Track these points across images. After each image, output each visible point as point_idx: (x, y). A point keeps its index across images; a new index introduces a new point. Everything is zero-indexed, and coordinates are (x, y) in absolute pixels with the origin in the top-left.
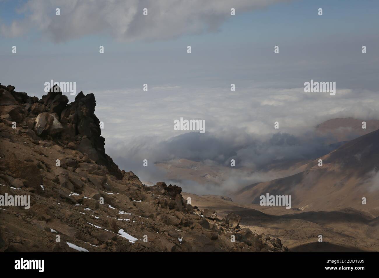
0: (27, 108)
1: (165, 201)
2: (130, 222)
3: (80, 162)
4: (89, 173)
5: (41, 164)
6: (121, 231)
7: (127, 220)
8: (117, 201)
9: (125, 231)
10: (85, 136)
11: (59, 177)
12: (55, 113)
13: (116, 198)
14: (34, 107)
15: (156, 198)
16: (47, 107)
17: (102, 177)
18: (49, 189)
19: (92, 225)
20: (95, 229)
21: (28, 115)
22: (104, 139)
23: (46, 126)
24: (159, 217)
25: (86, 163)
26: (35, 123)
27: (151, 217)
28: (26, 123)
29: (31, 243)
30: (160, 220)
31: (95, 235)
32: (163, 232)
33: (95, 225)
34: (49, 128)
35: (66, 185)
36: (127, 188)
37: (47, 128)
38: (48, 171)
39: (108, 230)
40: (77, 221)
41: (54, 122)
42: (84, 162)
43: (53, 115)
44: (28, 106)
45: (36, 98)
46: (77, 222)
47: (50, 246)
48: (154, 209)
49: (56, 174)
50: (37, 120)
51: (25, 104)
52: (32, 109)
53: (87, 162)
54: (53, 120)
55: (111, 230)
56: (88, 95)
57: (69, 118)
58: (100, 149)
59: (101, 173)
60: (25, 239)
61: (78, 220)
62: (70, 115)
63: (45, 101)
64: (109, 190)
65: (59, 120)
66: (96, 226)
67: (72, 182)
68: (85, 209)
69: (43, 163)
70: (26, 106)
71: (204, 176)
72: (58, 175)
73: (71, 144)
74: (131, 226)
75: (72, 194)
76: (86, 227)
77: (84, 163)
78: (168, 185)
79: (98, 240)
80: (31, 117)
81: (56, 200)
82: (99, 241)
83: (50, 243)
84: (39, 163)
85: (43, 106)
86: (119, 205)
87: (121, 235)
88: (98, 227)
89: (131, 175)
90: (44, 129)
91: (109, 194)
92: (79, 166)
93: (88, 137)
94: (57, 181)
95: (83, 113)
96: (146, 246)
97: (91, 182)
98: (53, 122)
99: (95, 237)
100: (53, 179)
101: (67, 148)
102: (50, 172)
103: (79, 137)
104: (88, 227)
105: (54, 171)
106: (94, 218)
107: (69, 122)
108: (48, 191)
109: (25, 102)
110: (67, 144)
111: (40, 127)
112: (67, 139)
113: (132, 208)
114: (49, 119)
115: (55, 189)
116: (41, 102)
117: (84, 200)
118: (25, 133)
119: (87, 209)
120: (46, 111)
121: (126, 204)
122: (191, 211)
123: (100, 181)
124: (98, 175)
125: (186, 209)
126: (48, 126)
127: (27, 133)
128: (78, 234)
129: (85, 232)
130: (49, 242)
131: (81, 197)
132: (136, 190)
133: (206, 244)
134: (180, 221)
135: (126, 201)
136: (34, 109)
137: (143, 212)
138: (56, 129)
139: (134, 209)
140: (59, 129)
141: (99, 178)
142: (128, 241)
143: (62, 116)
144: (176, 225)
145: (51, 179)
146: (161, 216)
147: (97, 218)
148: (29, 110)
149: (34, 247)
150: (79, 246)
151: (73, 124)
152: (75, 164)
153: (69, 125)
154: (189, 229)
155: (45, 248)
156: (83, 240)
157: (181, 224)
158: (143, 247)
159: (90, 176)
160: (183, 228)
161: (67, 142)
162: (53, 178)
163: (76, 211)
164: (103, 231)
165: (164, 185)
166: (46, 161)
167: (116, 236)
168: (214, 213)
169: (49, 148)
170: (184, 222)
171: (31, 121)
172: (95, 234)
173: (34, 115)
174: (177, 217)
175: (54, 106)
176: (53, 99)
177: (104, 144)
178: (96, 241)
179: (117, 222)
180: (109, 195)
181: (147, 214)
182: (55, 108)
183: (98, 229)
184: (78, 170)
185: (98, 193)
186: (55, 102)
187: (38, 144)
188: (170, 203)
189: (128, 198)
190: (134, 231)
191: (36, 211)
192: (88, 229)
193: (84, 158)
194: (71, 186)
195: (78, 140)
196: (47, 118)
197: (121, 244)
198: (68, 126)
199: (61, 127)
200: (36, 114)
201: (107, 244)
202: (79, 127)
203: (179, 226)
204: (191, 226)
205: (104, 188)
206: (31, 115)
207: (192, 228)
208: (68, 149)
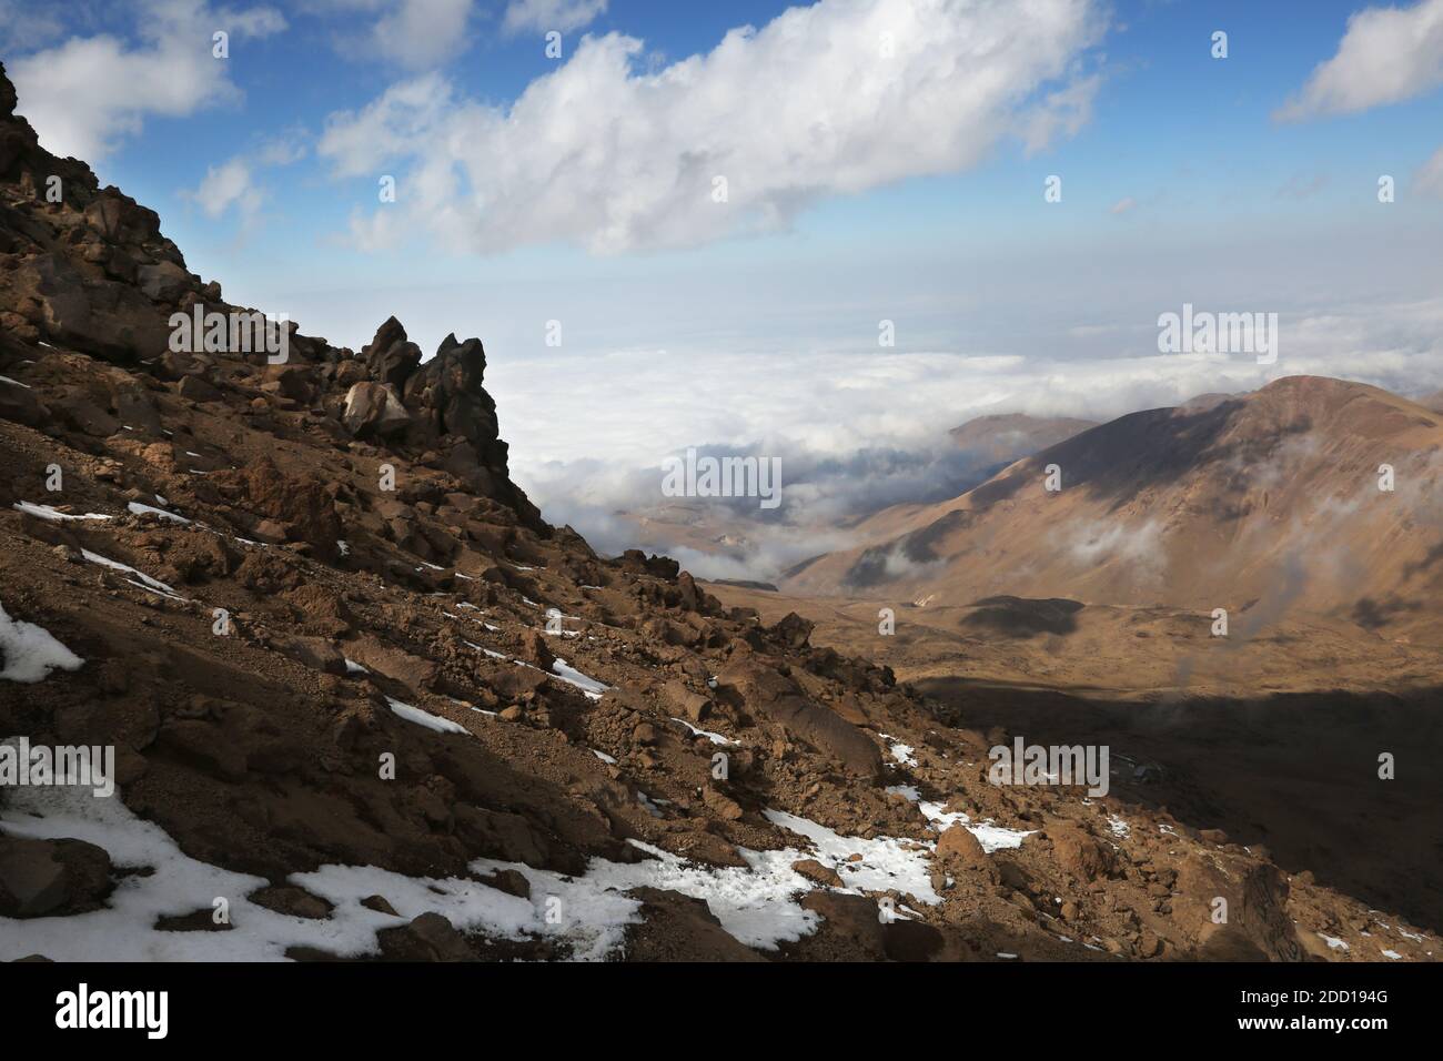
0: (326, 373)
1: (654, 587)
2: (581, 640)
3: (447, 491)
4: (471, 519)
5: (346, 489)
6: (560, 664)
7: (572, 634)
8: (542, 586)
9: (571, 664)
10: (462, 438)
11: (393, 524)
12: (390, 384)
13: (539, 578)
14: (341, 369)
15: (633, 582)
16: (372, 371)
17: (503, 528)
18: (361, 553)
19: (479, 648)
20: (487, 660)
21: (329, 388)
22: (506, 446)
23: (369, 412)
24: (648, 626)
25: (464, 495)
26: (344, 406)
27: (630, 624)
28: (324, 405)
29: (249, 719)
30: (651, 632)
31: (488, 678)
32: (669, 664)
33: (487, 647)
34: (378, 417)
35: (409, 544)
36: (565, 557)
37: (372, 417)
38: (365, 509)
39: (522, 664)
40: (433, 637)
41: (388, 402)
42: (457, 491)
43: (386, 388)
44: (328, 368)
45: (348, 352)
46: (432, 641)
47: (327, 725)
48: (636, 605)
49: (386, 515)
50: (349, 399)
51: (322, 365)
52: (338, 376)
53: (467, 493)
54: (385, 398)
55: (531, 663)
56: (468, 341)
57: (423, 396)
58: (497, 469)
59: (500, 518)
60: (227, 704)
61: (436, 634)
62: (427, 389)
63: (368, 357)
64: (522, 560)
65: (401, 399)
66: (488, 652)
67: (426, 537)
68: (458, 605)
69: (352, 487)
70: (323, 368)
71: (719, 540)
72: (391, 520)
73: (429, 455)
74: (587, 650)
75: (424, 566)
76: (458, 656)
77: (459, 494)
78: (649, 556)
79: (495, 692)
80: (336, 393)
81: (375, 578)
82: (499, 695)
83: (328, 713)
84: (341, 487)
85: (363, 366)
86: (548, 596)
87: (559, 674)
88: (494, 654)
89: (568, 533)
90: (365, 421)
91: (520, 568)
92: (447, 502)
93: (468, 440)
94: (388, 533)
95: (455, 382)
96: (634, 708)
97: (475, 540)
98: (385, 404)
99: (486, 684)
100: (376, 529)
101: (420, 465)
102: (369, 511)
103: (449, 440)
104: (463, 654)
105: (380, 509)
106: (483, 629)
107: (422, 405)
108: (358, 557)
109: (323, 360)
110: (421, 455)
111: (355, 416)
112: (420, 444)
113: (580, 604)
114: (376, 398)
115: (379, 553)
116: (360, 359)
117: (457, 582)
118: (315, 424)
119: (466, 604)
120: (370, 379)
121: (566, 593)
122: (716, 611)
123: (499, 537)
124: (492, 523)
125: (705, 606)
126: (374, 413)
127: (322, 426)
128: (433, 677)
129: (455, 669)
130: (324, 710)
131: (449, 573)
132: (585, 562)
133: (778, 693)
134: (698, 636)
135: (563, 588)
136: (343, 376)
137: (611, 615)
138: (394, 421)
139: (586, 607)
140: (401, 420)
141: (496, 531)
142: (580, 692)
143: (408, 391)
144: (690, 645)
145: (372, 530)
146: (656, 623)
147: (491, 628)
148: (332, 377)
149: (260, 731)
150: (437, 715)
151: (432, 408)
152: (436, 497)
153: (424, 411)
154: (721, 655)
155: (309, 732)
156: (450, 695)
157: (701, 641)
158: (626, 712)
159: (473, 525)
160: (708, 651)
161: (419, 451)
162: (378, 526)
163: (430, 609)
164: (509, 665)
165: (640, 555)
166: (360, 483)
167: (549, 680)
168: (754, 615)
169: (373, 459)
170: (708, 636)
171: (335, 401)
172: (486, 673)
173: (342, 389)
174: (692, 626)
175: (388, 367)
176: (386, 351)
177: (506, 458)
178: (489, 696)
179: (546, 640)
180: (518, 571)
181: (620, 618)
182: (390, 371)
183: (494, 662)
184: (442, 511)
185: (494, 566)
186: (389, 358)
187: (348, 450)
188: (668, 592)
189: (568, 579)
190: (595, 663)
191: (307, 606)
192: (464, 661)
193: (457, 483)
194: (425, 547)
195: (445, 448)
196: (370, 395)
197: (562, 705)
198: (422, 413)
199: (405, 416)
200: (347, 387)
201: (522, 704)
202: (446, 416)
203: (697, 647)
204: (726, 648)
205: (509, 555)
206: (337, 388)
207: (729, 651)
208: (422, 467)
